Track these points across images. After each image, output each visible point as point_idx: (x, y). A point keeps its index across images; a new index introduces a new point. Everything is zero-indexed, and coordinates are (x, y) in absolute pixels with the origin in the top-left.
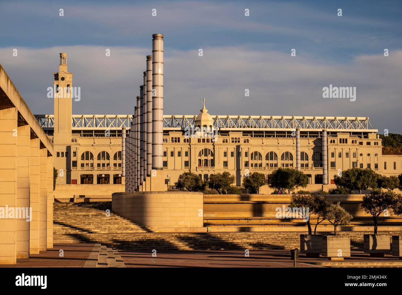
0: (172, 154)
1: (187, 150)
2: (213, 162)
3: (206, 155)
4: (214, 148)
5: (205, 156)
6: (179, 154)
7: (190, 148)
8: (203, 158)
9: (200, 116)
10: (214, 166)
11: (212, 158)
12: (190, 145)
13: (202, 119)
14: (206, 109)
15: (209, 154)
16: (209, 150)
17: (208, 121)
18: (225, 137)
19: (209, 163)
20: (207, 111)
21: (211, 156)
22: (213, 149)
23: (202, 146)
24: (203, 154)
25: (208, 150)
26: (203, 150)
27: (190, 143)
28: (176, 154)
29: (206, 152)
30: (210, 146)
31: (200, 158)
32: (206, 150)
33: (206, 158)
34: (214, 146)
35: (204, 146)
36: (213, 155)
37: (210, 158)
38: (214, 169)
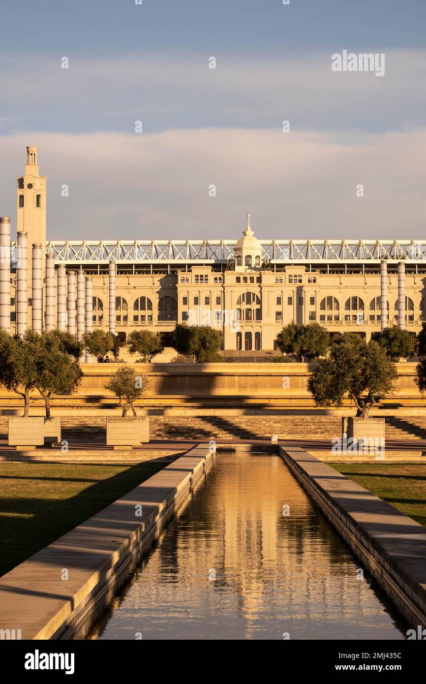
0: (196, 300)
1: (219, 294)
2: (259, 313)
3: (249, 302)
4: (261, 292)
5: (247, 304)
6: (207, 300)
7: (224, 292)
8: (244, 306)
9: (241, 242)
10: (262, 319)
11: (258, 306)
12: (224, 287)
13: (243, 246)
14: (252, 230)
15: (254, 300)
16: (254, 294)
17: (253, 249)
18: (280, 275)
19: (254, 315)
20: (252, 233)
21: (257, 304)
22: (259, 293)
23: (243, 289)
24: (243, 300)
25: (252, 294)
26: (243, 295)
27: (224, 283)
28: (202, 301)
29: (248, 297)
30: (254, 288)
31: (239, 306)
32: (249, 294)
33: (248, 306)
34: (261, 289)
35: (245, 288)
36: (259, 302)
37: (254, 306)
38: (260, 324)
